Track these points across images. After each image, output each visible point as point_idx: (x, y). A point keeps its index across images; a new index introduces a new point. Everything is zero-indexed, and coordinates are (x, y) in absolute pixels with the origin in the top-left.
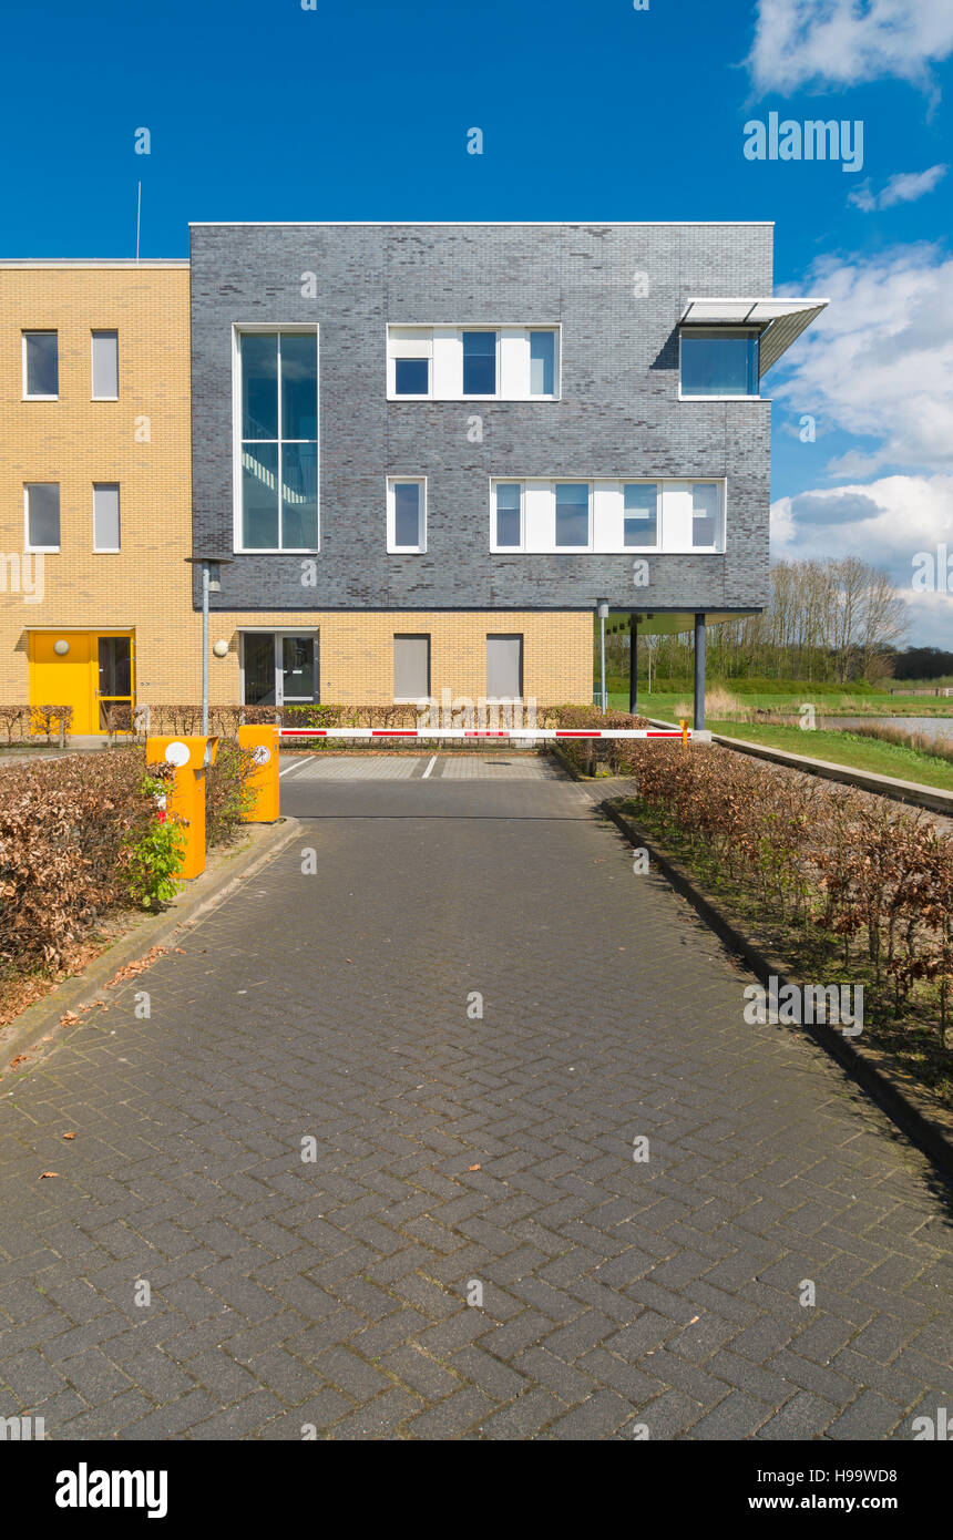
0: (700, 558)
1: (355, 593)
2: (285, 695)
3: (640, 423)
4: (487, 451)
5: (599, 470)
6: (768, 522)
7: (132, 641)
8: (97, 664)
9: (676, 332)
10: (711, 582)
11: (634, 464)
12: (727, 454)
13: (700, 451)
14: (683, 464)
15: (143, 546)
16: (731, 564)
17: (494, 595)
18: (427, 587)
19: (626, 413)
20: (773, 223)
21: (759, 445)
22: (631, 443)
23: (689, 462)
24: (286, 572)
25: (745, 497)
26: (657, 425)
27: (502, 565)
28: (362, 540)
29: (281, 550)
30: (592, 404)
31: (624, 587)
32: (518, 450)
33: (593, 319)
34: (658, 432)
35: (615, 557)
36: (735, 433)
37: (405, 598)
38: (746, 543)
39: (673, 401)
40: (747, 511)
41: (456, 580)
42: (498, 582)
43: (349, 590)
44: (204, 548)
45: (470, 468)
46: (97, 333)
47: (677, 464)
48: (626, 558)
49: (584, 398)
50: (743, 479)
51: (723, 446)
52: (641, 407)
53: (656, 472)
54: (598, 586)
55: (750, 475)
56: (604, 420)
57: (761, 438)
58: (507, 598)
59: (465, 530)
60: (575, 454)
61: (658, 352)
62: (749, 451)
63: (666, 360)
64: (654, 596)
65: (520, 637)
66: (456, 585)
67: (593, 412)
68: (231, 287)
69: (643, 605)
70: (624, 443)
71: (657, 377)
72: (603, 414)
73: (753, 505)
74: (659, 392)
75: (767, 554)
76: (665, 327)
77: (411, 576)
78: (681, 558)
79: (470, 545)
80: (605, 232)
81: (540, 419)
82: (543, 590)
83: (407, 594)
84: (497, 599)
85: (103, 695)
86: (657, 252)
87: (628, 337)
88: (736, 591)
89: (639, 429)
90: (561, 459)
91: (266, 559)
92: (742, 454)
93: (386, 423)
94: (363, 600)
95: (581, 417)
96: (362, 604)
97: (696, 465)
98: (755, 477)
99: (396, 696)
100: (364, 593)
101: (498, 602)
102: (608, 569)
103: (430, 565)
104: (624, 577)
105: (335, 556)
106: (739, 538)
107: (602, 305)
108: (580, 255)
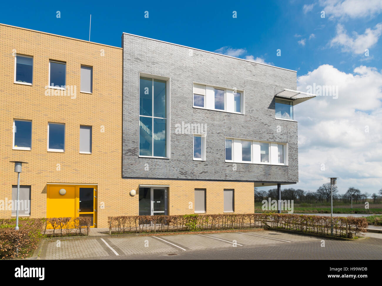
0: (282, 167)
1: (182, 174)
2: (154, 211)
3: (266, 124)
4: (224, 128)
5: (255, 138)
6: (298, 157)
7: (94, 190)
8: (79, 199)
9: (274, 98)
10: (285, 174)
11: (264, 137)
12: (288, 136)
13: (281, 135)
14: (277, 138)
15: (101, 152)
16: (289, 169)
17: (226, 176)
18: (206, 172)
19: (262, 121)
20: (297, 72)
21: (295, 135)
22: (264, 130)
23: (278, 138)
24: (158, 165)
25: (292, 149)
26: (270, 125)
27: (228, 166)
28: (184, 155)
29: (153, 157)
30: (253, 117)
31: (263, 175)
32: (233, 129)
33: (253, 91)
34: (270, 128)
35: (260, 165)
36: (289, 130)
37: (198, 176)
38: (292, 163)
39: (274, 119)
40: (293, 153)
41: (215, 170)
42: (227, 172)
43: (180, 173)
44: (127, 154)
45: (219, 133)
46: (83, 66)
47: (275, 138)
48: (263, 166)
49: (251, 115)
50: (292, 144)
51: (286, 134)
52: (266, 119)
53: (270, 140)
54: (255, 174)
55: (293, 143)
56: (257, 122)
57: (295, 132)
58: (230, 177)
59: (217, 154)
60: (249, 132)
61: (270, 103)
62: (293, 136)
63: (272, 106)
64: (270, 178)
65: (233, 190)
66: (215, 172)
67: (253, 119)
68: (139, 59)
69: (268, 181)
70: (262, 130)
71: (270, 111)
72: (256, 120)
73: (294, 152)
74: (270, 115)
75: (298, 166)
76: (272, 96)
77: (201, 168)
78: (277, 166)
79: (219, 159)
80: (256, 65)
81: (239, 120)
82: (241, 175)
83: (200, 175)
84: (227, 177)
85: (80, 211)
86: (269, 74)
87: (262, 98)
88: (291, 177)
89: (265, 126)
90: (245, 133)
91: (150, 159)
92: (291, 136)
93: (192, 115)
94: (185, 177)
95: (250, 120)
96: (185, 178)
97: (280, 139)
98: (294, 144)
99: (195, 210)
100: (185, 173)
101: (228, 178)
102: (258, 169)
103: (207, 165)
104: (263, 172)
105: (176, 160)
106: (291, 161)
107: (255, 87)
108: (249, 70)
